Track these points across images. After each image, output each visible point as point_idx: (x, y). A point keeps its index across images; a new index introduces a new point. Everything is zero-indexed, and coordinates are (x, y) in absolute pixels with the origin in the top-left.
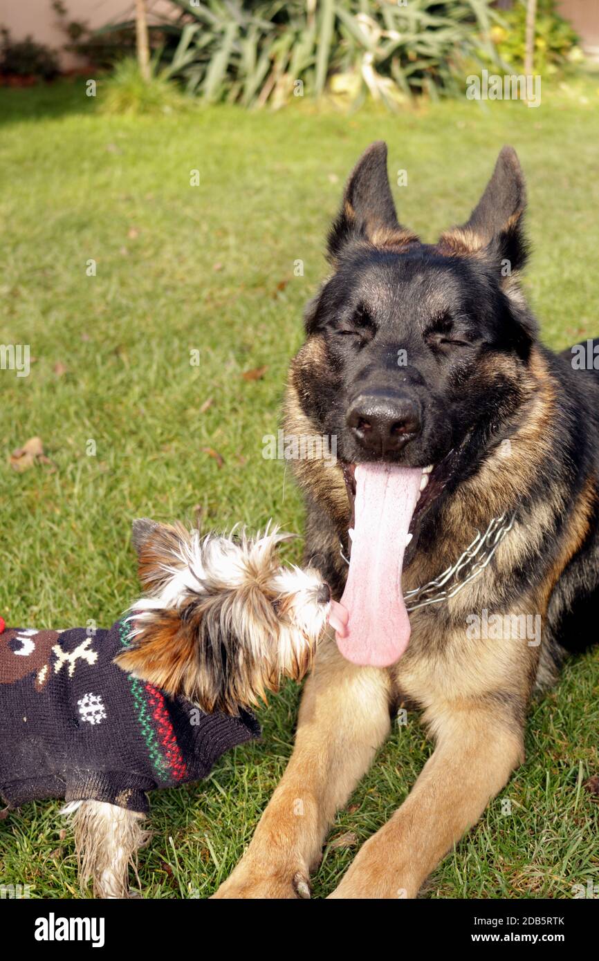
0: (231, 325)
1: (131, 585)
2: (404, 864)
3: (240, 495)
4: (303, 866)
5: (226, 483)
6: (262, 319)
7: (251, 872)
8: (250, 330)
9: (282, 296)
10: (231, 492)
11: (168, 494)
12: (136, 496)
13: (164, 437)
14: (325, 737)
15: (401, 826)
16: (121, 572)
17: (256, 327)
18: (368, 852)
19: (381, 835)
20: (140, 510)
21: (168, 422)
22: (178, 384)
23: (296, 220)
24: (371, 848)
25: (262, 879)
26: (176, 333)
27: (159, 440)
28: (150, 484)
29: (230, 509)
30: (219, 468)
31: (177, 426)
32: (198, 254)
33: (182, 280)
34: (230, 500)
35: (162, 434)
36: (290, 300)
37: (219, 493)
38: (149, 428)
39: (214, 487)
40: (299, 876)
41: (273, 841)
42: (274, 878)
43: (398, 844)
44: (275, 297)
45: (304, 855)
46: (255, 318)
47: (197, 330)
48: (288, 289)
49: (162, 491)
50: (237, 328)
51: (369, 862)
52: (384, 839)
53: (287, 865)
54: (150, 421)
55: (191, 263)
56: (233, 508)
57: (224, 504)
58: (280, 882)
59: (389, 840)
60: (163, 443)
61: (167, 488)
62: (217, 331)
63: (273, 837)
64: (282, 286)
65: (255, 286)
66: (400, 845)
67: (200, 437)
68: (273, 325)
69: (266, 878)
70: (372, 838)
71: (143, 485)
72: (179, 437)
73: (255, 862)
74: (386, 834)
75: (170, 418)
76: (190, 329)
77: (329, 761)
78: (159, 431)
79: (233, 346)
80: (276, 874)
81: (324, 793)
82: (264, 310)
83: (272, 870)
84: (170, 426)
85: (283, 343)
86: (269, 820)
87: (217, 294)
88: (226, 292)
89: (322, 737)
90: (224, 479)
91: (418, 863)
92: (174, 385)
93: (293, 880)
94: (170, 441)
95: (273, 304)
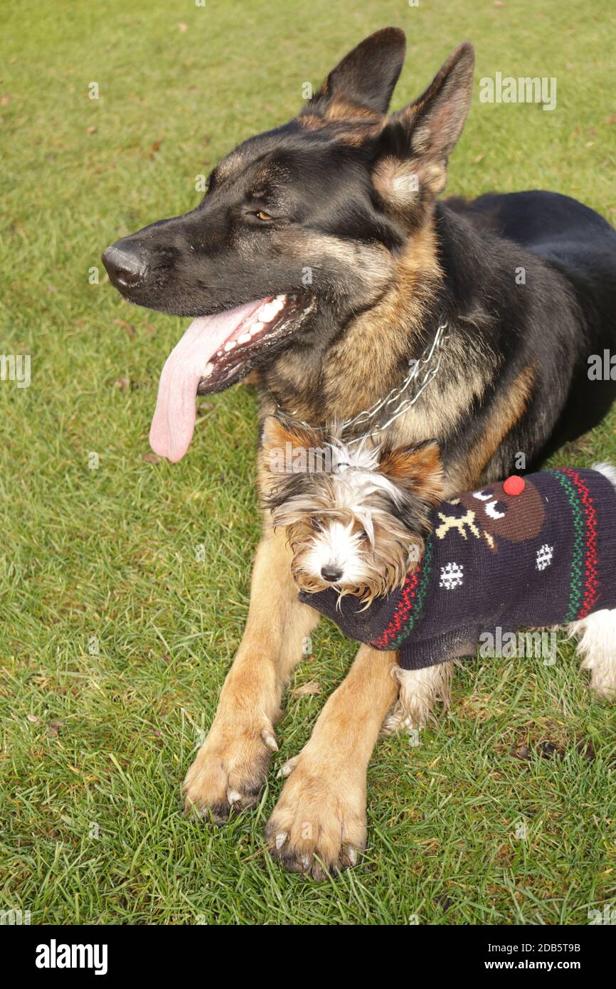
0: (116, 190)
1: (73, 465)
2: (367, 713)
3: (156, 364)
4: (266, 722)
5: (141, 353)
6: (144, 182)
7: (224, 736)
8: (134, 194)
9: (158, 157)
10: (148, 363)
11: (89, 369)
12: (60, 374)
13: (76, 311)
14: (275, 602)
15: (361, 678)
16: (62, 453)
17: (139, 191)
18: (335, 705)
19: (344, 689)
20: (67, 388)
21: (76, 296)
22: (78, 256)
23: (156, 75)
24: (337, 700)
25: (233, 739)
26: (66, 202)
27: (70, 314)
28: (72, 362)
29: (150, 380)
30: (132, 338)
31: (85, 299)
32: (71, 118)
33: (61, 146)
34: (148, 371)
35: (72, 309)
36: (168, 160)
37: (137, 365)
38: (59, 304)
39: (131, 358)
40: (266, 732)
41: (238, 705)
42: (244, 737)
43: (360, 696)
44: (152, 158)
45: (266, 712)
46: (138, 182)
47: (84, 198)
48: (163, 148)
49: (84, 367)
50: (122, 193)
51: (336, 714)
52: (347, 692)
53: (253, 722)
54: (59, 297)
55: (65, 127)
56: (151, 377)
57: (142, 375)
58: (250, 738)
59: (352, 693)
60: (74, 317)
61: (88, 364)
62: (104, 198)
63: (237, 700)
64: (156, 147)
65: (130, 147)
66: (363, 696)
67: (109, 309)
68: (156, 188)
69: (237, 737)
70: (336, 692)
71: (66, 362)
72: (89, 311)
73: (225, 725)
74: (349, 687)
75: (77, 292)
76: (77, 196)
77: (281, 623)
78: (69, 306)
79: (122, 212)
80: (246, 733)
81: (280, 654)
82: (145, 173)
83: (241, 730)
84: (78, 301)
85: (168, 205)
86: (233, 684)
87: (96, 158)
88: (104, 155)
89: (273, 602)
90: (139, 350)
91: (378, 709)
92: (74, 257)
93: (261, 735)
94: (81, 314)
95: (152, 167)
